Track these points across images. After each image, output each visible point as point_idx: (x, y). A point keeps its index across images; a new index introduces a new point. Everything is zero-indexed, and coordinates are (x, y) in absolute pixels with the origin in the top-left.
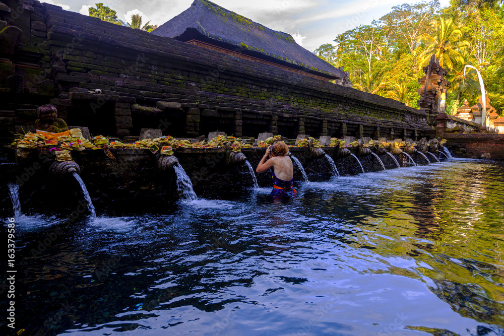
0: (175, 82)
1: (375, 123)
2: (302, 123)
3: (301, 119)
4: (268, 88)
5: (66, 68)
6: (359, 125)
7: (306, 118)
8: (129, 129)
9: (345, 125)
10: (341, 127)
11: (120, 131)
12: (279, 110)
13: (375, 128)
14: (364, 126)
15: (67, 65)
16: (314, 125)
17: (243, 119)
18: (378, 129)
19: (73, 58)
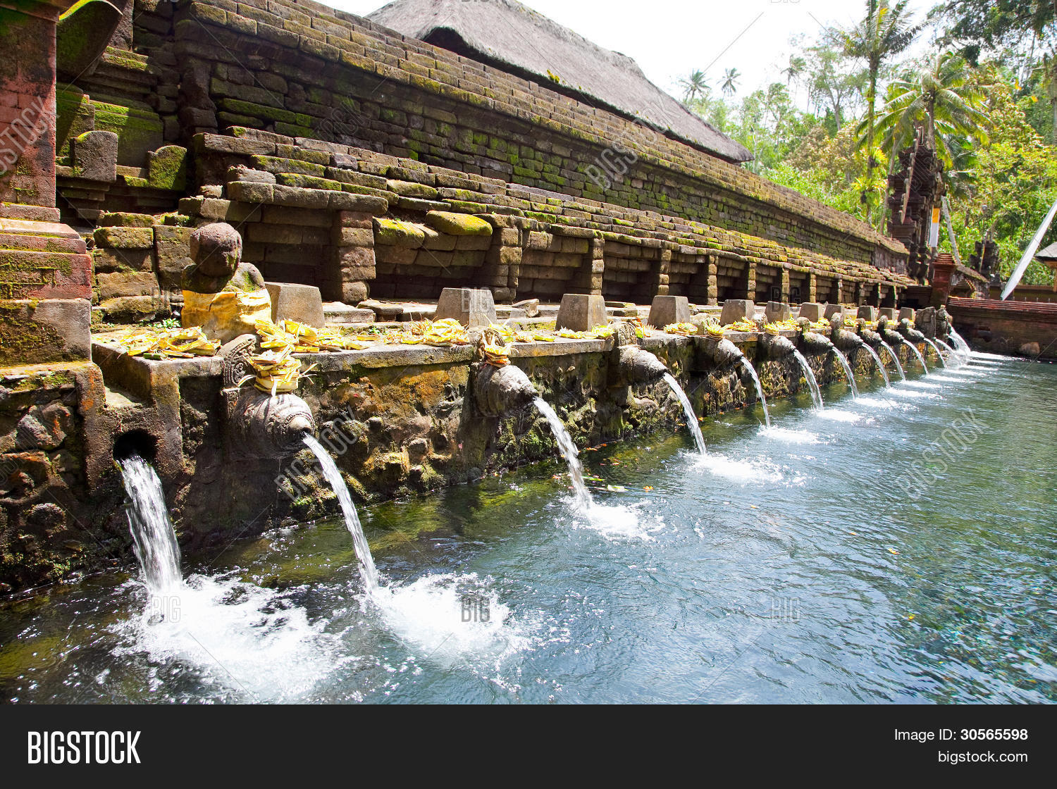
0: (457, 158)
1: (834, 271)
2: (712, 268)
3: (711, 258)
4: (644, 182)
5: (217, 117)
6: (808, 275)
7: (721, 257)
8: (368, 282)
9: (786, 274)
10: (778, 279)
11: (347, 286)
12: (670, 237)
13: (835, 281)
14: (818, 277)
15: (221, 108)
16: (730, 273)
17: (607, 256)
18: (840, 284)
19: (235, 90)
